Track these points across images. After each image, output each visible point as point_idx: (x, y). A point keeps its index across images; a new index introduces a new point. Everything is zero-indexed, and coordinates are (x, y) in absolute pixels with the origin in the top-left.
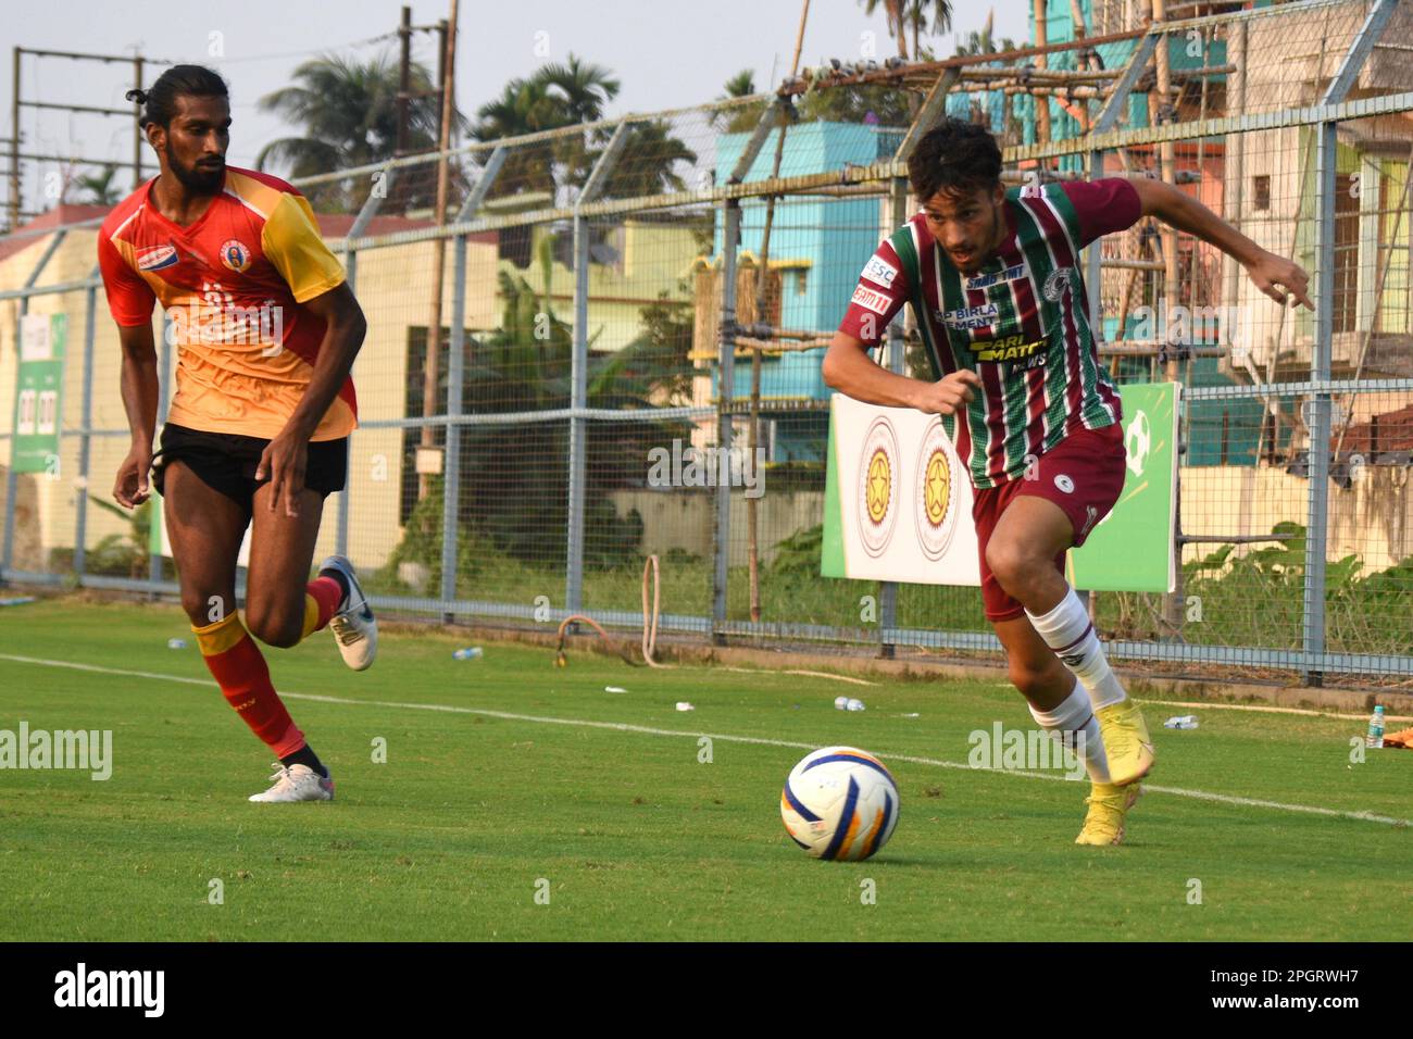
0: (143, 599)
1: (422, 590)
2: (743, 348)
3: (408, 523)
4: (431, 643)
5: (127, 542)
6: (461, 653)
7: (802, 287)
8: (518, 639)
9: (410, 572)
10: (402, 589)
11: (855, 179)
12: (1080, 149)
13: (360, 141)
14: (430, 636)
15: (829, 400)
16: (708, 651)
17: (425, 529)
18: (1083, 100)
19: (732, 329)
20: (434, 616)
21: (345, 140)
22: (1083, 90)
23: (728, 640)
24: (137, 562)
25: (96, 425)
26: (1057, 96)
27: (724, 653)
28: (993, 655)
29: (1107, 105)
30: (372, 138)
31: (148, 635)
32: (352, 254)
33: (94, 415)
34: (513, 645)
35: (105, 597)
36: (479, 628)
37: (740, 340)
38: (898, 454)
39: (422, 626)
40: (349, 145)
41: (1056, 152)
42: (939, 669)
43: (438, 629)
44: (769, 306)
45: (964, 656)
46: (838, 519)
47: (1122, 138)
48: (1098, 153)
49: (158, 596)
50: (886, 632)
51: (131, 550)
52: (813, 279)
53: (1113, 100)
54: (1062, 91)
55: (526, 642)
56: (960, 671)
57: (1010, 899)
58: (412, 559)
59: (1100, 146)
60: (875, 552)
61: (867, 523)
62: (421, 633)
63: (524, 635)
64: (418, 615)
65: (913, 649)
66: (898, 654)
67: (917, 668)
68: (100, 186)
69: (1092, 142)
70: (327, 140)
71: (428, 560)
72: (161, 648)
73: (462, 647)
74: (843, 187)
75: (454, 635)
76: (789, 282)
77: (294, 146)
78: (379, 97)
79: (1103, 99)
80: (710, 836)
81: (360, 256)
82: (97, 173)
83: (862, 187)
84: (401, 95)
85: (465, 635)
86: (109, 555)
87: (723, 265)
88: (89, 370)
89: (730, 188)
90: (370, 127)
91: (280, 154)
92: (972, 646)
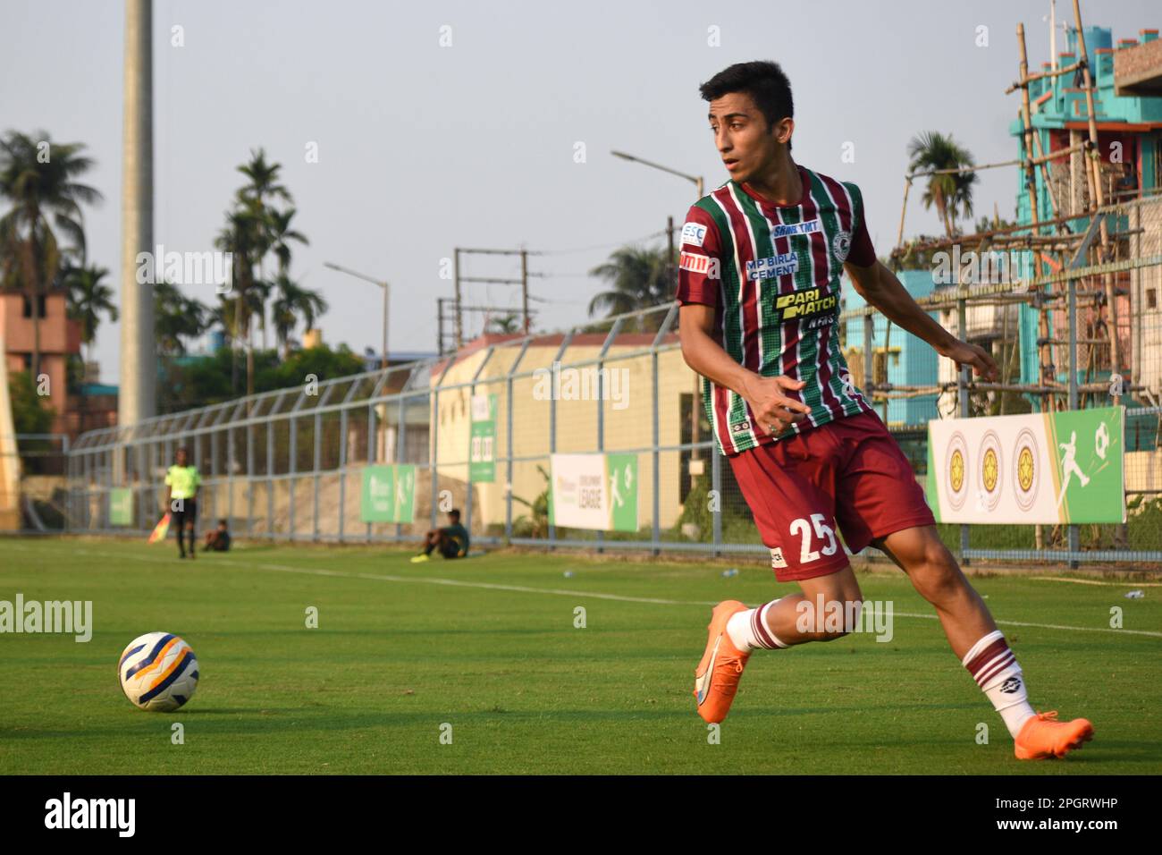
0: (545, 550)
1: (695, 539)
2: (877, 397)
3: (686, 502)
4: (709, 568)
5: (530, 519)
6: (727, 573)
7: (897, 362)
8: (757, 564)
9: (689, 529)
10: (684, 539)
11: (936, 301)
12: (1062, 278)
13: (647, 291)
14: (708, 564)
15: (927, 424)
16: (864, 566)
17: (695, 505)
18: (1060, 252)
19: (870, 387)
20: (711, 553)
21: (638, 291)
22: (1059, 246)
23: (877, 560)
24: (536, 530)
25: (516, 455)
26: (1046, 251)
27: (873, 567)
28: (1025, 562)
29: (1076, 253)
30: (653, 290)
31: (549, 570)
32: (656, 355)
33: (515, 449)
34: (755, 567)
35: (524, 549)
36: (734, 557)
37: (875, 393)
38: (967, 452)
39: (703, 558)
40: (641, 294)
41: (1049, 281)
42: (995, 571)
43: (711, 560)
44: (883, 373)
45: (1007, 563)
46: (935, 490)
47: (1086, 271)
48: (1073, 281)
49: (554, 548)
50: (964, 552)
51: (532, 524)
52: (903, 358)
53: (1080, 251)
54: (1048, 247)
55: (762, 565)
56: (1007, 572)
57: (1077, 697)
58: (689, 521)
59: (1074, 276)
60: (957, 507)
61: (951, 492)
62: (702, 563)
63: (760, 562)
64: (700, 553)
65: (979, 560)
66: (972, 564)
67: (983, 571)
68: (505, 324)
69: (1069, 274)
70: (629, 292)
71: (697, 523)
72: (561, 577)
73: (727, 569)
74: (930, 306)
75: (721, 563)
76: (890, 359)
77: (610, 297)
78: (656, 266)
79: (1072, 251)
80: (901, 670)
81: (660, 356)
82: (504, 316)
83: (940, 305)
84: (669, 266)
85: (727, 563)
86: (521, 527)
87: (864, 351)
88: (510, 424)
89: (866, 309)
90: (653, 284)
91: (603, 301)
92: (1013, 557)
